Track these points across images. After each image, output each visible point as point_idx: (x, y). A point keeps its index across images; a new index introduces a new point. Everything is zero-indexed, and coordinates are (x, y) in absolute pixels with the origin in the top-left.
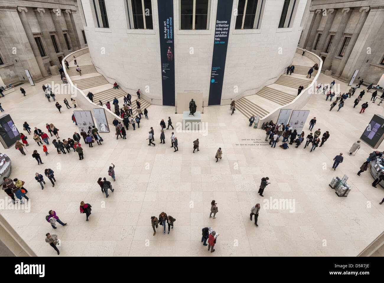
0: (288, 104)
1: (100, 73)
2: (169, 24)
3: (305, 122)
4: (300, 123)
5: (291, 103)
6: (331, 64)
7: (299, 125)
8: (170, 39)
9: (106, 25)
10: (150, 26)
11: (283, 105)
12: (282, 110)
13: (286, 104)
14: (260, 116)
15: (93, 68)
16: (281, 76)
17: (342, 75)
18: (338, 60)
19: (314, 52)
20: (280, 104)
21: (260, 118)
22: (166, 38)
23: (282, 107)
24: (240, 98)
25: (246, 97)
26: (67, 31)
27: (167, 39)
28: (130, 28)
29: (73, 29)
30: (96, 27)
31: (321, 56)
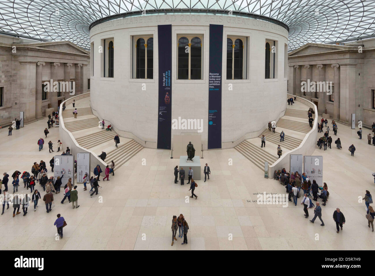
0: (296, 149)
1: (96, 115)
2: (168, 76)
3: (322, 170)
4: (316, 172)
5: (298, 148)
6: (325, 108)
7: (316, 174)
8: (168, 87)
9: (111, 75)
10: (150, 76)
11: (291, 150)
12: (291, 155)
13: (294, 149)
14: (269, 163)
15: (90, 111)
16: (280, 119)
17: (340, 118)
18: (330, 104)
19: (305, 98)
20: (287, 148)
21: (269, 165)
22: (164, 85)
23: (290, 152)
24: (242, 141)
25: (248, 140)
26: (74, 79)
27: (165, 87)
28: (133, 78)
29: (80, 78)
30: (101, 77)
31: (313, 101)
